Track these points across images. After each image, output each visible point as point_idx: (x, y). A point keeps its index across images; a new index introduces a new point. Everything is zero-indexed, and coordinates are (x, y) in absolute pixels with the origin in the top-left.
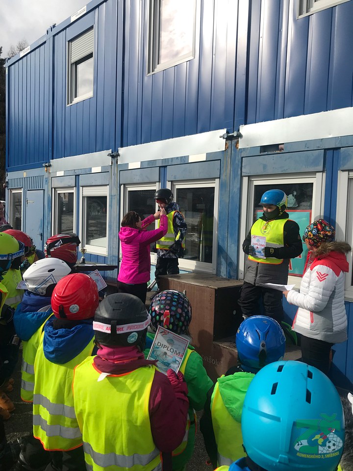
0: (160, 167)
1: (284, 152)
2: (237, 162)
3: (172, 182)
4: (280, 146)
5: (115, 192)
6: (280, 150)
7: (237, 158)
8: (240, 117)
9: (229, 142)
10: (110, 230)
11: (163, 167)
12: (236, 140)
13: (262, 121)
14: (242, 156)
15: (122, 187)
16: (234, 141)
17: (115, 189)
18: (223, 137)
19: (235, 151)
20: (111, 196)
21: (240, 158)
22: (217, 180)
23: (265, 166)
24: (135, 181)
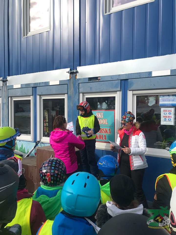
0: (32, 87)
1: (100, 81)
2: (76, 85)
3: (40, 95)
4: (98, 78)
5: (5, 101)
6: (99, 80)
7: (76, 83)
9: (72, 75)
11: (35, 88)
12: (75, 74)
13: (89, 65)
14: (79, 82)
15: (10, 98)
16: (74, 75)
17: (5, 99)
18: (68, 72)
19: (75, 80)
20: (3, 103)
22: (66, 95)
23: (91, 88)
24: (18, 95)
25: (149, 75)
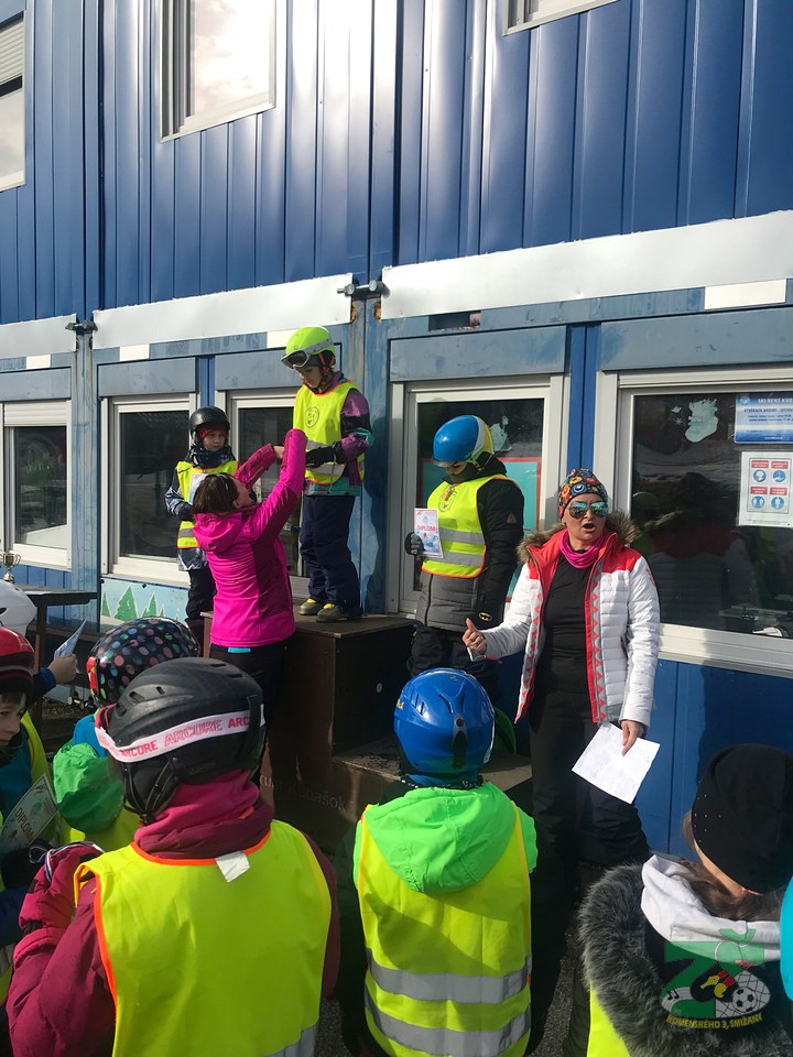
0: (197, 357)
1: (481, 329)
2: (378, 349)
3: (227, 392)
4: (472, 317)
5: (87, 415)
6: (473, 325)
7: (378, 337)
8: (382, 247)
9: (359, 304)
10: (75, 508)
11: (205, 358)
12: (374, 301)
13: (433, 259)
14: (389, 337)
15: (104, 403)
16: (371, 302)
17: (86, 408)
18: (344, 292)
19: (374, 325)
20: (76, 425)
21: (385, 342)
23: (440, 361)
24: (136, 391)
25: (693, 305)
